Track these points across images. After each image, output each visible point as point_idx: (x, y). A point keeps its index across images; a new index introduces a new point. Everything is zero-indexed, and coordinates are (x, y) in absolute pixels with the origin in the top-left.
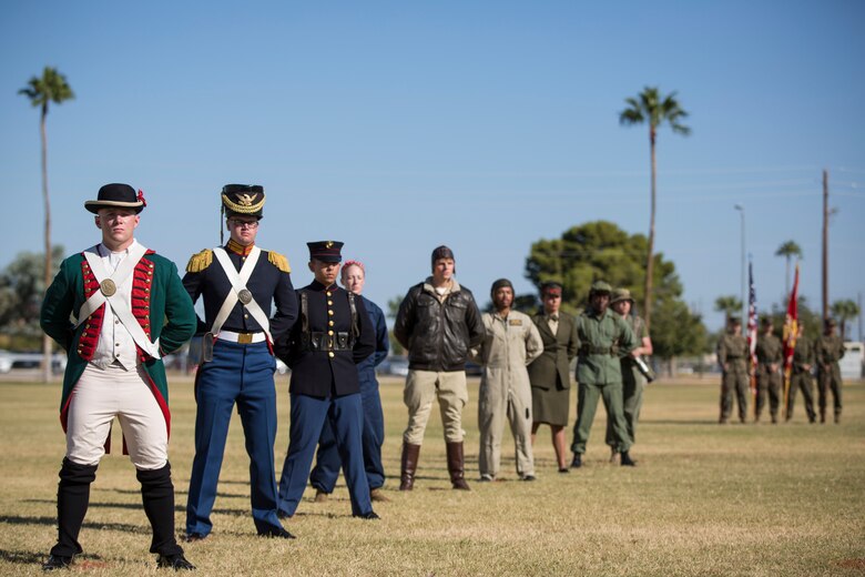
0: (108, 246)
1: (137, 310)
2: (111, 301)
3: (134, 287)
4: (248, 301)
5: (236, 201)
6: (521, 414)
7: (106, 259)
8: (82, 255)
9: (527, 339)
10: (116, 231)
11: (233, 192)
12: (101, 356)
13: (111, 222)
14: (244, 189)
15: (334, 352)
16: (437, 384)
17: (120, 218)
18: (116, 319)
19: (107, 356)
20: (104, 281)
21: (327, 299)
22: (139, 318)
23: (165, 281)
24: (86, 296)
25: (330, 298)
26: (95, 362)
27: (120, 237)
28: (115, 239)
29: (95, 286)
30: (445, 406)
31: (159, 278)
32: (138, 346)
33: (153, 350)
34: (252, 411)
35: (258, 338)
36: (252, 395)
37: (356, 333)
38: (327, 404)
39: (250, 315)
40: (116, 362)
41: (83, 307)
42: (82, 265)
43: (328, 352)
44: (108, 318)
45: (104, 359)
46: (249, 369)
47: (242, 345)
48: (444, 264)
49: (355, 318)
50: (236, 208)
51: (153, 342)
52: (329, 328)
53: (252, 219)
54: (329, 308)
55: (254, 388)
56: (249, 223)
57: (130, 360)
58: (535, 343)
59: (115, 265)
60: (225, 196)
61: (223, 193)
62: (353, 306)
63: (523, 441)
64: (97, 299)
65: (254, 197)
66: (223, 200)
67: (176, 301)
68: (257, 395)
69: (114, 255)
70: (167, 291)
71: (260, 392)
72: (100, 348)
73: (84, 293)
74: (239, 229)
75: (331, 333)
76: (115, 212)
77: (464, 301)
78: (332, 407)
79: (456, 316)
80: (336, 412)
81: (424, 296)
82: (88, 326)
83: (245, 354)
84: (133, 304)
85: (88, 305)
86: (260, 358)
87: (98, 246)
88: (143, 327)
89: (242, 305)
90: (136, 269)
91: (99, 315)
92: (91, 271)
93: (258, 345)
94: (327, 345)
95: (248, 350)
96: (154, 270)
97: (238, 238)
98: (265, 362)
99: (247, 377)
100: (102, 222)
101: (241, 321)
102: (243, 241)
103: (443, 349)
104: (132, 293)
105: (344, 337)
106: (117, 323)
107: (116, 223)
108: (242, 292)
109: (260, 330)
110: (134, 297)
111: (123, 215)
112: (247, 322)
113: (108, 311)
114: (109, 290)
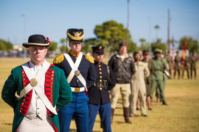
0: (33, 63)
1: (47, 92)
2: (35, 89)
3: (45, 82)
4: (78, 75)
5: (73, 35)
6: (143, 95)
7: (32, 69)
8: (21, 67)
9: (145, 71)
10: (37, 57)
11: (72, 32)
12: (31, 114)
13: (35, 52)
14: (76, 30)
15: (102, 88)
16: (121, 88)
17: (39, 51)
18: (38, 97)
19: (33, 114)
20: (32, 80)
21: (99, 68)
22: (48, 96)
23: (59, 79)
24: (23, 87)
25: (100, 68)
26: (27, 116)
27: (39, 59)
28: (37, 60)
29: (28, 82)
30: (123, 95)
31: (57, 77)
32: (47, 109)
33: (54, 110)
34: (79, 118)
35: (82, 89)
36: (80, 112)
37: (109, 80)
38: (99, 107)
39: (79, 81)
40: (38, 116)
41: (22, 91)
42: (21, 72)
43: (99, 88)
44: (34, 96)
45: (32, 115)
46: (79, 102)
47: (76, 92)
48: (123, 48)
49: (109, 75)
50: (73, 38)
51: (54, 107)
52: (100, 79)
53: (79, 42)
54: (100, 71)
55: (81, 109)
56: (79, 44)
57: (43, 115)
58: (147, 72)
59: (36, 72)
60: (68, 33)
61: (68, 32)
62: (108, 71)
63: (143, 103)
64: (28, 88)
65: (80, 33)
66: (67, 34)
67: (63, 87)
68: (81, 112)
69: (36, 67)
70: (60, 83)
71: (82, 111)
72: (30, 110)
73: (23, 85)
74: (75, 46)
75: (101, 81)
76: (36, 48)
77: (130, 61)
78: (101, 108)
79: (127, 66)
80: (102, 110)
81: (117, 59)
82: (24, 100)
83: (77, 96)
84: (45, 90)
85: (25, 90)
86: (83, 97)
87: (28, 63)
88: (50, 100)
89: (76, 76)
90: (46, 74)
91: (29, 95)
92: (26, 75)
93: (82, 92)
94: (99, 85)
95: (78, 94)
96: (54, 74)
97: (74, 50)
98: (84, 99)
99: (78, 105)
100: (30, 52)
101: (76, 83)
102: (76, 51)
103: (123, 77)
104: (45, 85)
105: (105, 82)
106: (38, 98)
107: (37, 53)
108: (76, 72)
109: (82, 86)
110: (45, 87)
111: (41, 49)
112: (78, 83)
113: (34, 93)
114: (34, 83)
